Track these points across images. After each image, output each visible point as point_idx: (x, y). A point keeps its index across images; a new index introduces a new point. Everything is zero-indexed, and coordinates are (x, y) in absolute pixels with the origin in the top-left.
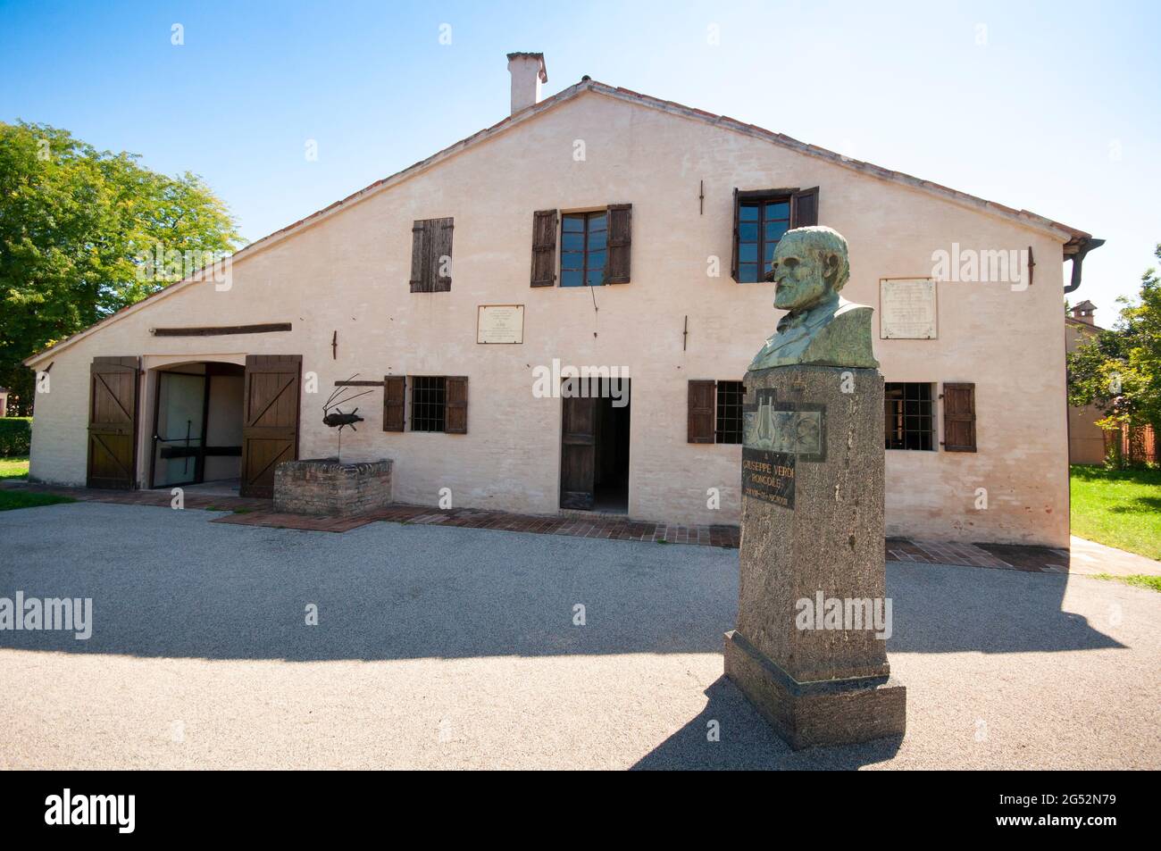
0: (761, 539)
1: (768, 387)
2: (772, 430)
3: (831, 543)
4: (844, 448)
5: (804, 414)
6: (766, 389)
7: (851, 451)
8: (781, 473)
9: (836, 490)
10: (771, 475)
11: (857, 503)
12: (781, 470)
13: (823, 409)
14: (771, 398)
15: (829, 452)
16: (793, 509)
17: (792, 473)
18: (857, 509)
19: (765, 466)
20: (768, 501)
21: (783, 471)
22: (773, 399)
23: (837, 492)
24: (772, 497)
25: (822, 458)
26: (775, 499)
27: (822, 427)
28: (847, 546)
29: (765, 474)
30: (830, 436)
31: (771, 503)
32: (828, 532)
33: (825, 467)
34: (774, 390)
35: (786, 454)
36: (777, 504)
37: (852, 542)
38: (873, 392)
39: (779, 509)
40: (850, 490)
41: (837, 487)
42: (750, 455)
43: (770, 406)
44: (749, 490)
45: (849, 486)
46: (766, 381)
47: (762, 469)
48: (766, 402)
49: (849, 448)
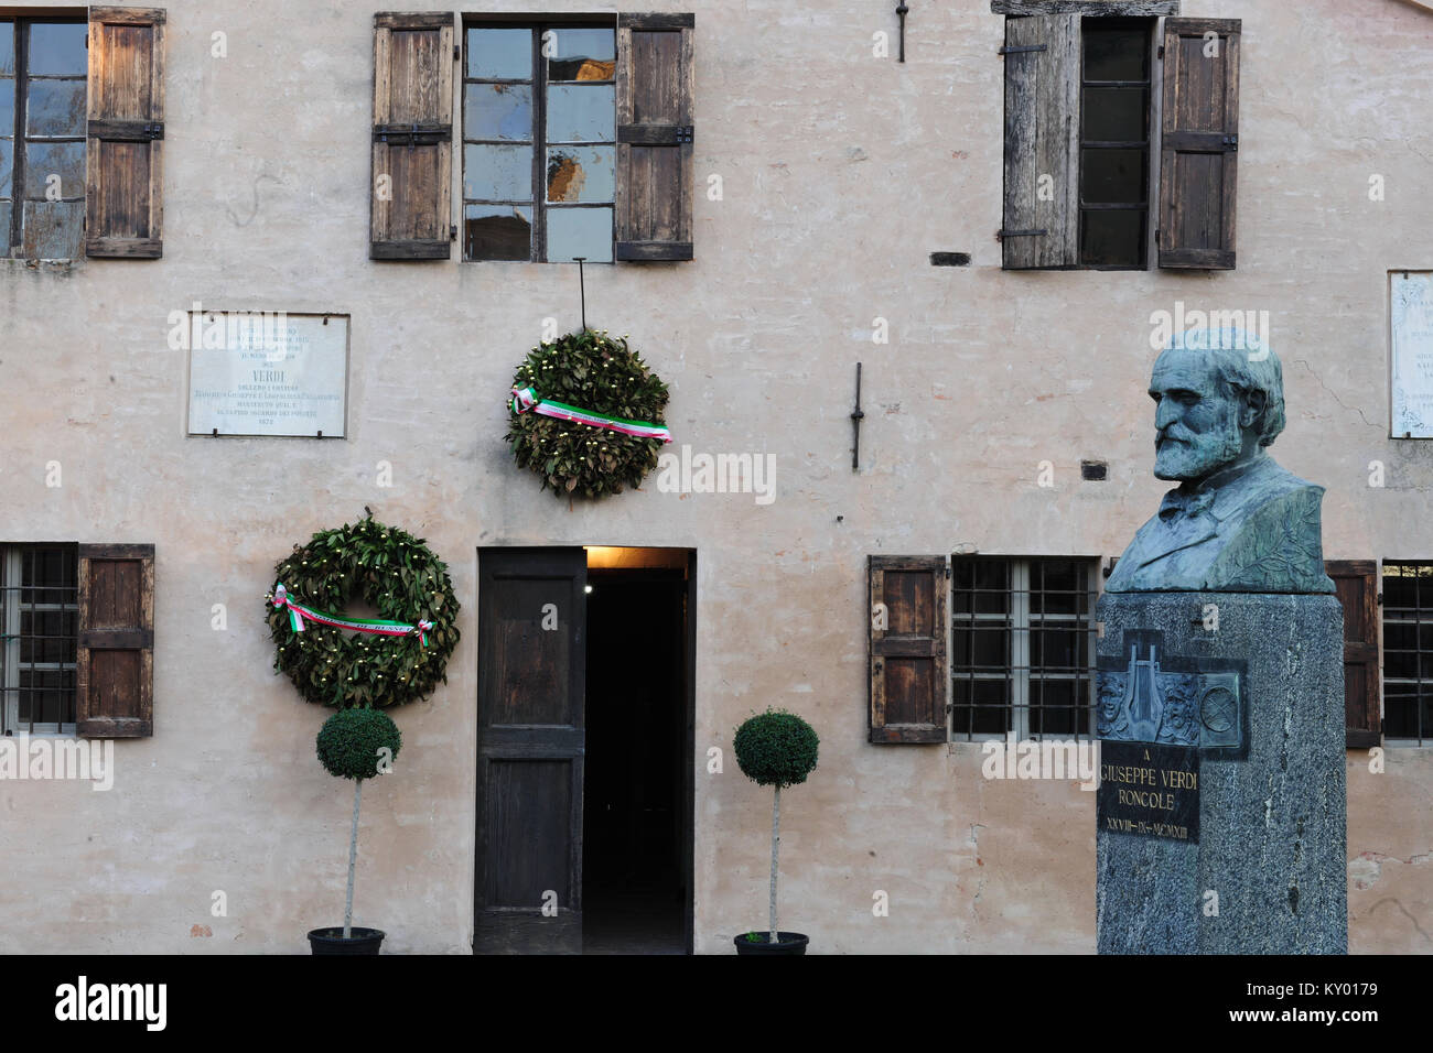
0: (1139, 911)
1: (1148, 627)
2: (1157, 705)
3: (1260, 900)
4: (1278, 737)
5: (1212, 679)
6: (1142, 631)
7: (1291, 741)
8: (1175, 783)
9: (1266, 808)
10: (1157, 789)
11: (1300, 832)
12: (1175, 776)
13: (1243, 668)
14: (1153, 648)
15: (1253, 743)
16: (1197, 843)
17: (1194, 781)
18: (1301, 841)
19: (1144, 774)
20: (1153, 835)
21: (1179, 779)
22: (1158, 650)
23: (1268, 812)
24: (1158, 828)
25: (1243, 754)
26: (1165, 830)
27: (1242, 701)
28: (1286, 906)
29: (1146, 787)
30: (1255, 714)
31: (1157, 838)
32: (1256, 882)
33: (1247, 768)
34: (1159, 634)
35: (1183, 749)
36: (1169, 838)
37: (1294, 896)
38: (1325, 635)
39: (1171, 848)
40: (1289, 809)
41: (1268, 803)
42: (1113, 754)
43: (1152, 662)
44: (1113, 822)
45: (1288, 801)
46: (1143, 616)
47: (1139, 779)
48: (1144, 655)
49: (1286, 736)
